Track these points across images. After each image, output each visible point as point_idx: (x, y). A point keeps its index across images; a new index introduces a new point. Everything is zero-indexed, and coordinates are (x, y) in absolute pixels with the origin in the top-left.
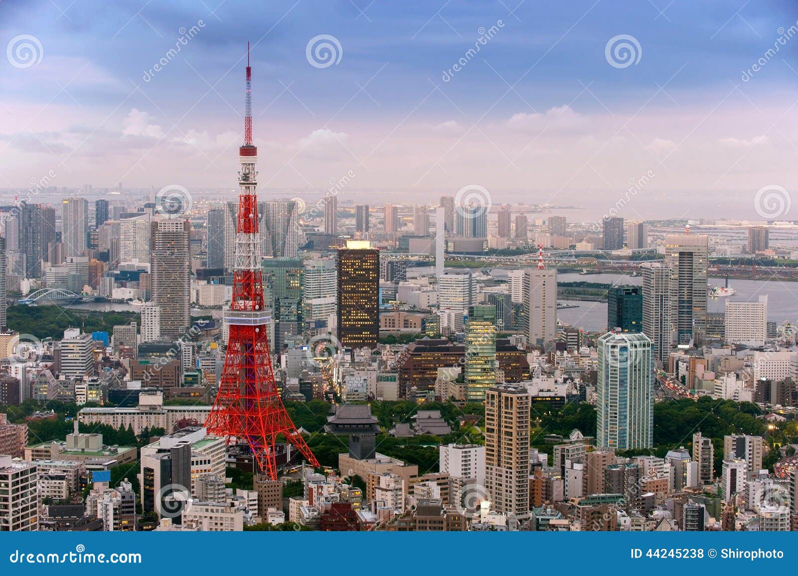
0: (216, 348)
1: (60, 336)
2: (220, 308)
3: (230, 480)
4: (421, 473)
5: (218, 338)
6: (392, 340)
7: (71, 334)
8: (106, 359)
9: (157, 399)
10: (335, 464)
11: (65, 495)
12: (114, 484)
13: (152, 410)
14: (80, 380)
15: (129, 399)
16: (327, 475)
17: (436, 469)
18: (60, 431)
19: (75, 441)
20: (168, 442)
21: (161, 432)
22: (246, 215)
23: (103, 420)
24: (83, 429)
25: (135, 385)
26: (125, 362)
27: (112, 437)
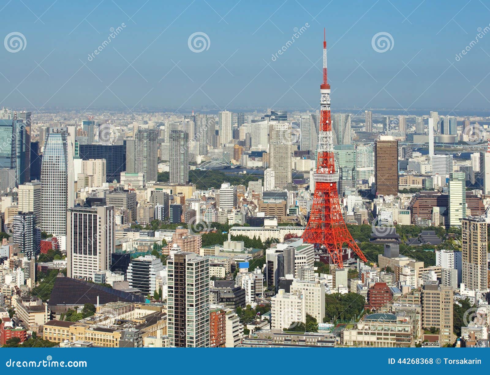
0: (307, 195)
1: (219, 187)
2: (308, 172)
3: (316, 268)
4: (426, 266)
5: (307, 188)
6: (405, 191)
7: (225, 186)
8: (245, 200)
9: (274, 222)
10: (376, 260)
11: (223, 276)
12: (251, 270)
13: (272, 229)
14: (230, 211)
15: (258, 223)
16: (372, 266)
17: (434, 264)
18: (221, 240)
19: (229, 245)
20: (281, 247)
21: (277, 241)
22: (324, 122)
23: (244, 233)
24: (233, 238)
25: (261, 215)
26: (256, 202)
27: (248, 243)
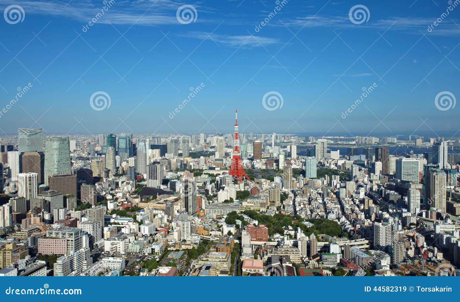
0: (230, 160)
1: (199, 158)
2: (230, 153)
3: (233, 183)
4: (271, 182)
5: (230, 158)
6: (264, 158)
7: (202, 157)
8: (208, 161)
9: (219, 169)
10: (254, 180)
11: (201, 185)
12: (211, 183)
13: (218, 171)
14: (203, 165)
15: (213, 169)
16: (252, 182)
17: (274, 181)
18: (200, 174)
19: (203, 176)
20: (221, 176)
21: (220, 174)
22: (236, 136)
23: (208, 172)
24: (205, 174)
25: (214, 166)
26: (212, 162)
27: (210, 175)
